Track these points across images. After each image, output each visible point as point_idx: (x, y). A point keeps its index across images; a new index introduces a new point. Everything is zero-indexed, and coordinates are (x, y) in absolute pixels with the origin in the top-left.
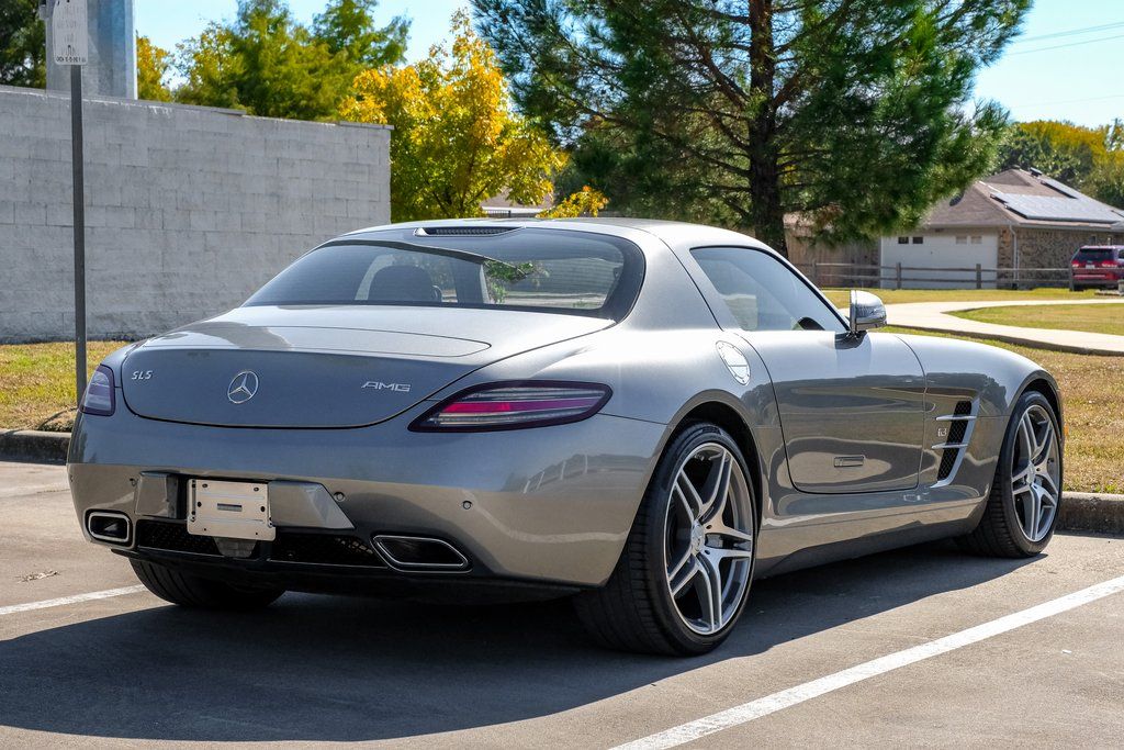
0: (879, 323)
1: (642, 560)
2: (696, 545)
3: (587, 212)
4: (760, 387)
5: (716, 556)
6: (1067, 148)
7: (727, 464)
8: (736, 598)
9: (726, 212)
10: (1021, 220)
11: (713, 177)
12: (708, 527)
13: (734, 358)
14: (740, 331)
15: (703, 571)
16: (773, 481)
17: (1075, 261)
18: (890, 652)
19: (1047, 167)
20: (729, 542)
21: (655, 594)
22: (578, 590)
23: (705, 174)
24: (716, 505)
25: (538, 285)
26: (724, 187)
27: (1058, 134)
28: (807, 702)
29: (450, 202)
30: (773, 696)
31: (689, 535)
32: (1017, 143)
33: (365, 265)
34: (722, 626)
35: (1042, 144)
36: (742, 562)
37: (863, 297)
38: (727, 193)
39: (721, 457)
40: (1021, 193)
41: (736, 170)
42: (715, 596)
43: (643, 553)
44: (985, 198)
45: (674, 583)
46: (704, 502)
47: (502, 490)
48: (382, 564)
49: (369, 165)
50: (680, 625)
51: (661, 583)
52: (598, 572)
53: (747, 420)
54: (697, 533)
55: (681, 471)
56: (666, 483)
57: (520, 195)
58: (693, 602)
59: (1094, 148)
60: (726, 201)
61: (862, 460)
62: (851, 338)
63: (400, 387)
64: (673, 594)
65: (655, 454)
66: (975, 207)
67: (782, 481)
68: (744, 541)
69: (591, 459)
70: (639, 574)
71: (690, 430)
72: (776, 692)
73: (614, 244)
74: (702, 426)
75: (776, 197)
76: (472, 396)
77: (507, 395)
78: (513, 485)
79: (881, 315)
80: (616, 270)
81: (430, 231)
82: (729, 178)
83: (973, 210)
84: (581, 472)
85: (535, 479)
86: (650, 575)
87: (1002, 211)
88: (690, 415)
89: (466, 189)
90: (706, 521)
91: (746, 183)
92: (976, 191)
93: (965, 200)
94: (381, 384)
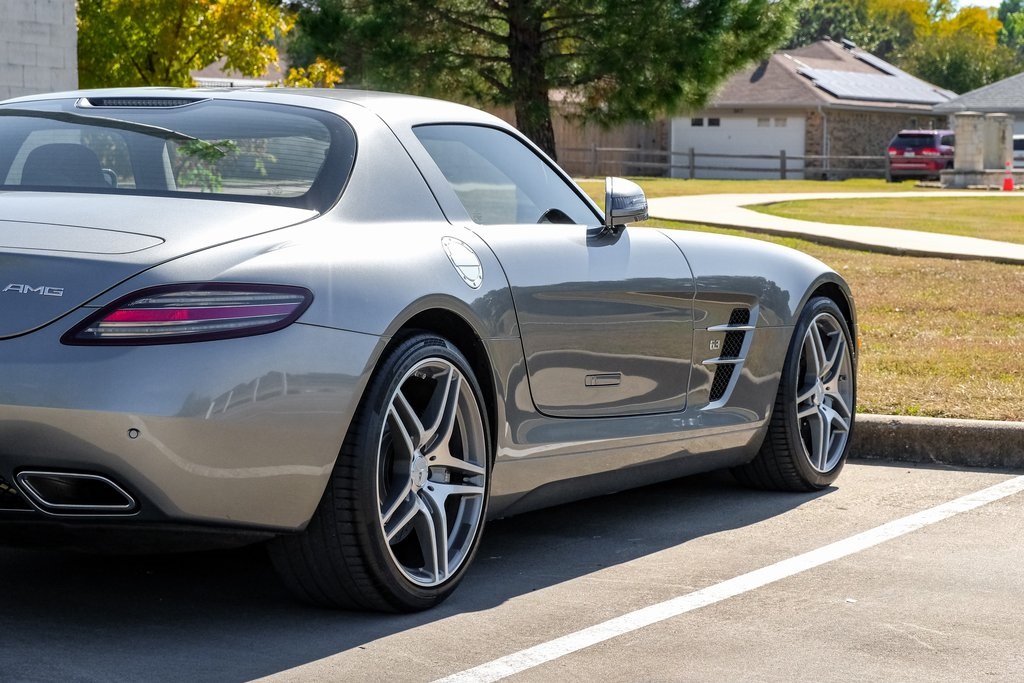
0: (640, 216)
1: (351, 499)
2: (417, 477)
3: (320, 83)
4: (493, 293)
5: (441, 493)
6: (885, 17)
7: (454, 384)
8: (466, 543)
9: (482, 85)
10: (831, 100)
11: (466, 46)
12: (432, 459)
13: (464, 257)
14: (471, 224)
15: (425, 510)
16: (511, 404)
17: (893, 147)
18: (647, 604)
19: (862, 39)
20: (457, 476)
21: (365, 539)
22: (273, 535)
23: (455, 40)
24: (441, 432)
26: (480, 56)
28: (544, 665)
29: (152, 70)
30: (504, 658)
31: (408, 468)
32: (828, 10)
33: (19, 140)
34: (448, 576)
35: (857, 12)
36: (474, 499)
37: (621, 186)
38: (482, 63)
39: (447, 375)
40: (832, 69)
41: (493, 36)
42: (439, 541)
43: (351, 489)
44: (790, 74)
45: (389, 526)
46: (427, 427)
47: (179, 415)
48: (29, 506)
49: (50, 25)
50: (395, 574)
51: (374, 525)
52: (296, 514)
53: (478, 331)
54: (418, 466)
55: (398, 391)
56: (380, 407)
58: (413, 548)
59: (917, 19)
60: (481, 72)
61: (619, 378)
62: (606, 235)
63: (50, 291)
64: (387, 539)
65: (365, 371)
66: (780, 85)
67: (523, 404)
68: (475, 474)
69: (292, 379)
70: (346, 515)
71: (409, 343)
72: (509, 653)
73: (316, 118)
74: (423, 337)
75: (539, 69)
76: (140, 302)
77: (183, 300)
78: (192, 409)
79: (641, 206)
81: (95, 102)
82: (485, 45)
83: (777, 88)
84: (278, 394)
85: (221, 400)
86: (360, 517)
87: (810, 90)
88: (406, 326)
89: (172, 57)
90: (429, 451)
91: (504, 51)
92: (780, 65)
93: (767, 75)
94: (27, 287)
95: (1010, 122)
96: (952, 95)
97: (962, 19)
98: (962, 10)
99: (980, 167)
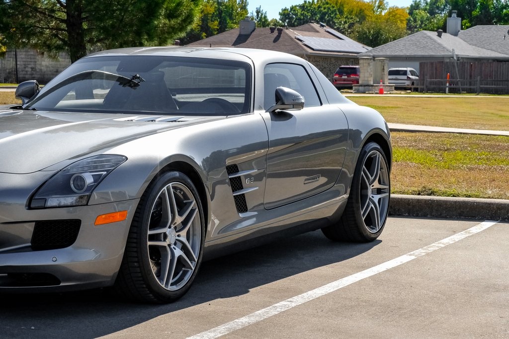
6: (352, 12)
10: (310, 51)
17: (337, 74)
19: (341, 22)
27: (347, 4)
32: (325, 8)
35: (339, 10)
40: (312, 36)
44: (292, 39)
59: (367, 12)
66: (286, 44)
83: (285, 45)
87: (301, 46)
92: (287, 34)
93: (281, 39)
95: (386, 62)
96: (370, 48)
97: (390, 13)
98: (390, 9)
99: (372, 83)
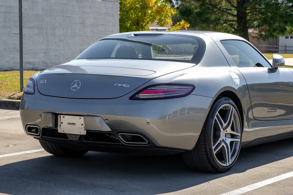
0: (282, 65)
1: (205, 142)
2: (222, 137)
3: (183, 29)
4: (243, 85)
5: (229, 141)
7: (232, 111)
8: (235, 154)
9: (229, 28)
11: (225, 17)
12: (226, 131)
13: (235, 77)
14: (236, 67)
15: (225, 145)
16: (247, 116)
18: (286, 172)
20: (233, 136)
21: (209, 153)
22: (184, 151)
23: (222, 16)
24: (229, 124)
25: (167, 52)
26: (229, 20)
28: (259, 188)
29: (138, 25)
30: (248, 186)
31: (220, 133)
33: (114, 46)
34: (230, 163)
36: (237, 143)
37: (277, 56)
38: (230, 22)
39: (230, 109)
41: (233, 15)
42: (228, 154)
43: (205, 139)
45: (215, 149)
46: (225, 123)
47: (159, 119)
48: (120, 142)
49: (112, 14)
50: (217, 163)
51: (211, 149)
52: (190, 146)
53: (239, 96)
54: (223, 133)
55: (217, 113)
56: (213, 117)
57: (161, 23)
58: (221, 155)
60: (229, 25)
61: (276, 110)
62: (273, 70)
63: (126, 86)
64: (215, 153)
65: (209, 107)
67: (251, 116)
68: (238, 136)
69: (188, 109)
70: (203, 146)
71: (220, 100)
72: (249, 185)
74: (224, 98)
75: (246, 23)
76: (150, 88)
77: (161, 88)
78: (163, 117)
79: (283, 62)
80: (195, 48)
81: (135, 35)
82: (230, 18)
84: (184, 113)
85: (170, 115)
86: (207, 147)
88: (220, 95)
89: (144, 22)
90: (225, 129)
91: (235, 19)
94: (120, 85)
